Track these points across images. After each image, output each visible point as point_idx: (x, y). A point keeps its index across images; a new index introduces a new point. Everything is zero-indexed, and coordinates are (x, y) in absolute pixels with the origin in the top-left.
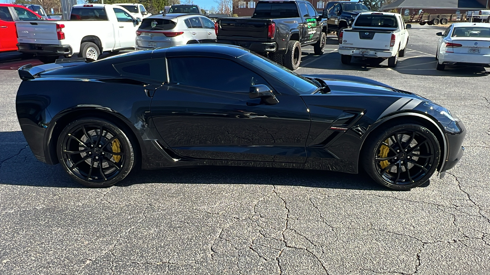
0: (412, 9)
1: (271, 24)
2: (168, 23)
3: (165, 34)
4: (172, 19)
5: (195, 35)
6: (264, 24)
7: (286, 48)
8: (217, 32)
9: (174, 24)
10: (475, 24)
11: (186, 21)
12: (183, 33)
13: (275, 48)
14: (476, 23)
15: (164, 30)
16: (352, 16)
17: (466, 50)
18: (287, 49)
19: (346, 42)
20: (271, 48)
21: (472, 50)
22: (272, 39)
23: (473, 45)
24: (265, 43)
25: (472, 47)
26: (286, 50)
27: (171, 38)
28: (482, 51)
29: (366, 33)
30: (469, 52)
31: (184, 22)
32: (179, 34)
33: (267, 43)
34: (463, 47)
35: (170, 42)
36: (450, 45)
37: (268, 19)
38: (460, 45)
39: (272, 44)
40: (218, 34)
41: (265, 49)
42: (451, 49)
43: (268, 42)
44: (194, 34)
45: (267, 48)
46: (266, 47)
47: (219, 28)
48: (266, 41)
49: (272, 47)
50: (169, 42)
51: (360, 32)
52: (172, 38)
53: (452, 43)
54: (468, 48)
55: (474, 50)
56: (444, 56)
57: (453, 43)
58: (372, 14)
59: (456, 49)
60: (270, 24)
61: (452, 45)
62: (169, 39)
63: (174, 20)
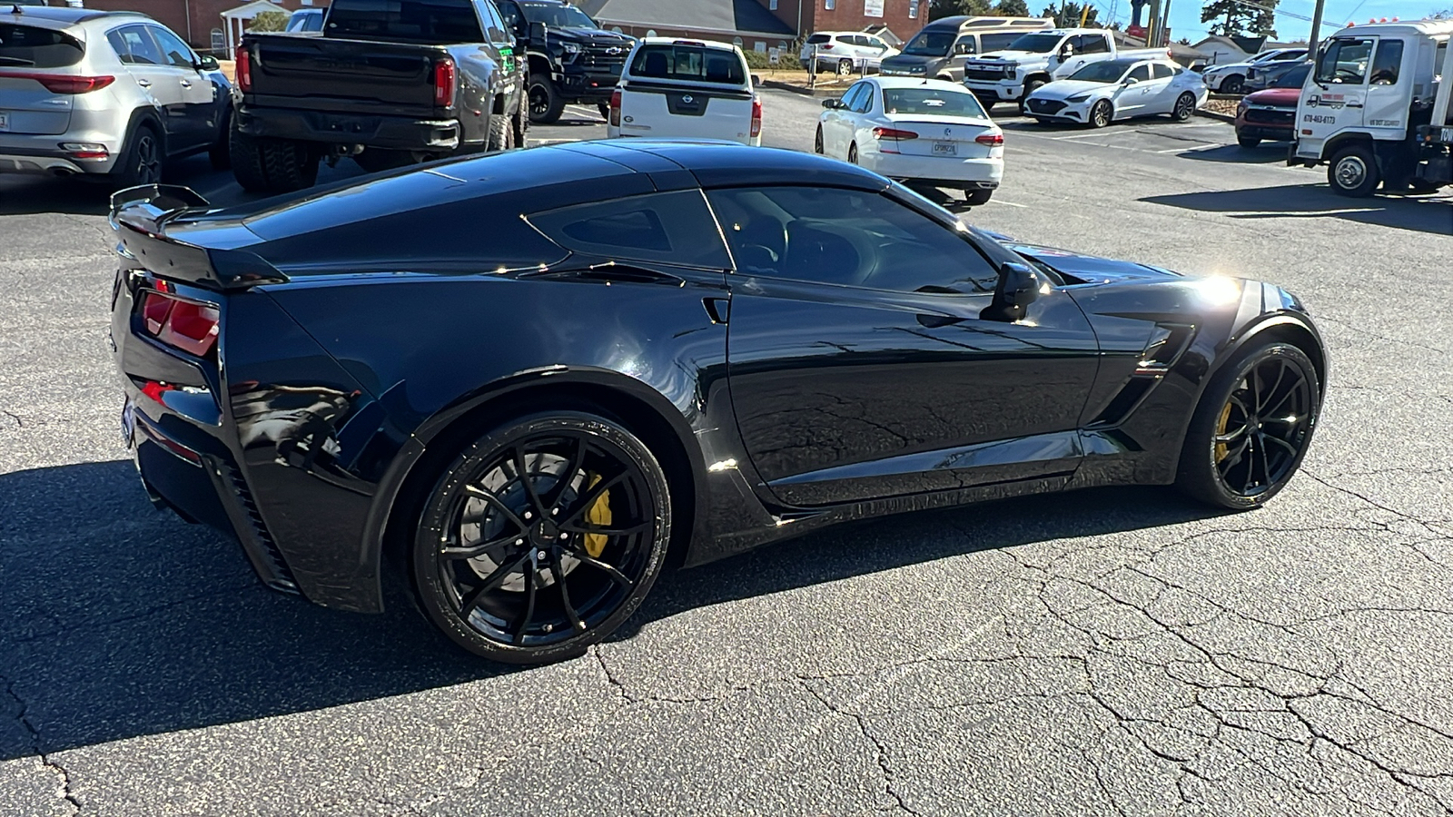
0: (630, 27)
1: (444, 62)
2: (51, 42)
3: (46, 81)
4: (66, 27)
5: (148, 88)
6: (422, 62)
7: (485, 138)
8: (248, 81)
9: (74, 49)
10: (925, 83)
11: (113, 37)
12: (111, 80)
13: (456, 138)
14: (929, 80)
15: (38, 66)
16: (561, 43)
17: (928, 148)
18: (488, 141)
19: (632, 120)
20: (443, 138)
21: (939, 146)
22: (447, 108)
23: (941, 136)
24: (428, 122)
25: (938, 141)
26: (484, 143)
27: (71, 96)
28: (960, 152)
29: (684, 98)
30: (934, 151)
31: (106, 39)
32: (100, 83)
33: (433, 123)
34: (921, 139)
35: (71, 111)
36: (889, 133)
37: (432, 47)
38: (914, 136)
39: (450, 126)
40: (248, 89)
41: (430, 142)
42: (891, 144)
43: (436, 120)
44: (145, 86)
45: (435, 139)
46: (432, 134)
47: (253, 64)
48: (431, 114)
49: (447, 134)
50: (65, 112)
51: (667, 93)
52: (76, 96)
53: (893, 128)
54: (931, 142)
55: (944, 147)
56: (875, 162)
57: (898, 129)
58: (675, 42)
59: (905, 144)
60: (439, 60)
61: (893, 133)
62: (65, 101)
63: (75, 32)
